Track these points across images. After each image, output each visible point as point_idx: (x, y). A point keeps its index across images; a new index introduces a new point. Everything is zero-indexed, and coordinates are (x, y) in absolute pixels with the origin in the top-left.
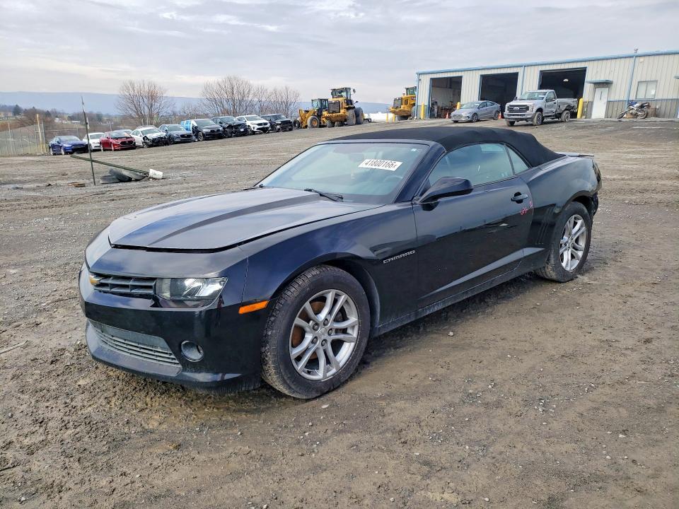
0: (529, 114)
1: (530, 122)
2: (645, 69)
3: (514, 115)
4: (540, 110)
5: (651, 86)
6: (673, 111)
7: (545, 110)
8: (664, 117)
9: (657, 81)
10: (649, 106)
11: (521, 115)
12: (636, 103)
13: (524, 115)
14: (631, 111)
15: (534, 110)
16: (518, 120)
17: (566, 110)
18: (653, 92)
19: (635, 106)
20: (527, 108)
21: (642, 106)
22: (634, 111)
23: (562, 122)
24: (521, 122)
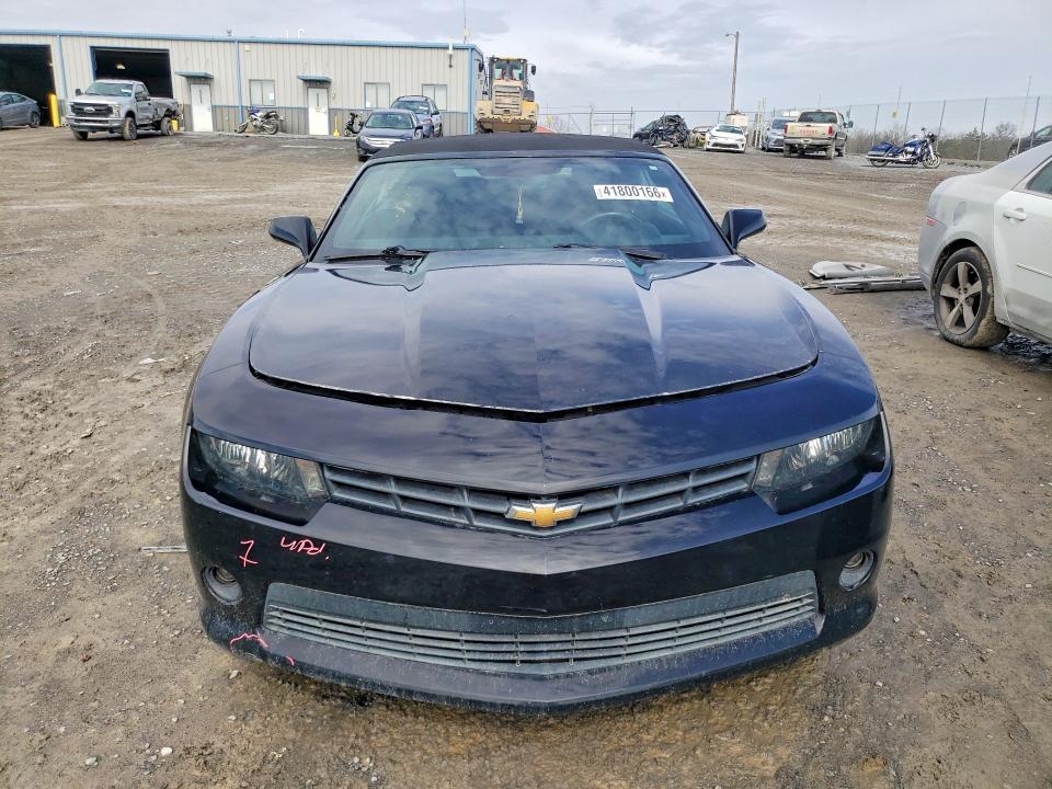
0: (115, 119)
1: (116, 134)
2: (256, 62)
3: (86, 121)
4: (130, 114)
5: (268, 88)
6: (302, 126)
7: (139, 115)
8: (292, 132)
9: (273, 81)
10: (276, 117)
11: (100, 121)
12: (258, 111)
13: (107, 121)
14: (254, 123)
15: (123, 114)
16: (94, 129)
17: (166, 116)
18: (272, 97)
19: (259, 114)
20: (108, 110)
21: (268, 116)
22: (258, 123)
23: (163, 135)
24: (100, 134)
